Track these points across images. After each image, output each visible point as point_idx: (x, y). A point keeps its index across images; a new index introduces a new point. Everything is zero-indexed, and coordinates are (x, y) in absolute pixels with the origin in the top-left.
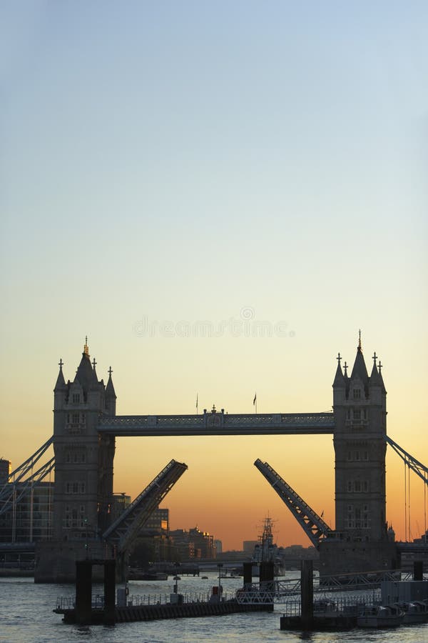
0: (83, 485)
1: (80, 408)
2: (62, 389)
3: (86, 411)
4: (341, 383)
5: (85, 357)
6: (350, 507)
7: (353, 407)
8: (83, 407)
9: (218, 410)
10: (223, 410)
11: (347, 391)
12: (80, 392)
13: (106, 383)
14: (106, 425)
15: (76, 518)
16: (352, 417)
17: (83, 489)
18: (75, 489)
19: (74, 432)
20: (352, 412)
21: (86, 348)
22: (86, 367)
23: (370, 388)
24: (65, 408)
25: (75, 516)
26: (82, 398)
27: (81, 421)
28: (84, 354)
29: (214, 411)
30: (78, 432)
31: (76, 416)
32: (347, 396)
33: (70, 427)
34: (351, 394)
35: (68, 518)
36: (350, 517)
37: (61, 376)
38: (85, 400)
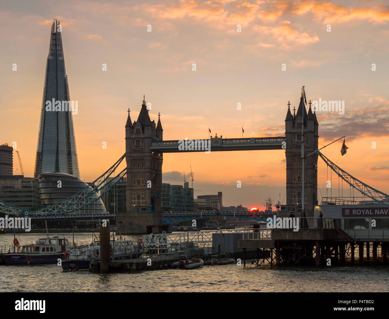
0: (143, 181)
1: (140, 136)
2: (129, 126)
3: (144, 138)
4: (290, 119)
5: (144, 107)
6: (295, 191)
7: (296, 133)
8: (142, 136)
9: (219, 136)
10: (221, 136)
11: (294, 123)
12: (139, 127)
14: (155, 146)
15: (139, 200)
16: (296, 139)
17: (143, 183)
18: (139, 183)
19: (137, 151)
20: (296, 136)
21: (144, 102)
22: (144, 111)
23: (307, 122)
24: (132, 137)
25: (139, 199)
26: (141, 131)
27: (141, 144)
28: (143, 105)
29: (216, 137)
30: (139, 151)
31: (138, 141)
32: (294, 126)
33: (135, 147)
34: (296, 125)
35: (134, 199)
36: (295, 198)
37: (129, 119)
38: (143, 132)
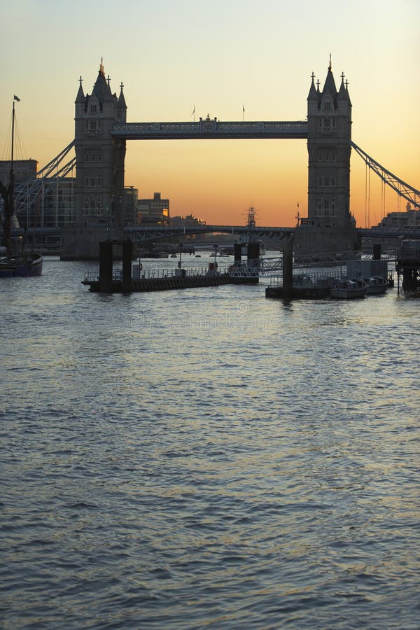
0: (99, 180)
1: (96, 116)
2: (82, 101)
3: (102, 119)
4: (314, 97)
5: (101, 74)
6: (320, 200)
7: (324, 117)
8: (99, 115)
9: (212, 118)
10: (216, 118)
11: (319, 104)
12: (96, 103)
13: (118, 96)
14: (118, 131)
16: (323, 125)
17: (99, 183)
18: (93, 184)
19: (92, 137)
20: (323, 121)
21: (102, 67)
22: (102, 82)
23: (338, 102)
24: (85, 117)
25: (93, 206)
26: (98, 108)
27: (97, 128)
28: (100, 72)
29: (208, 119)
30: (95, 137)
31: (93, 124)
32: (319, 107)
33: (89, 132)
34: (322, 106)
35: (87, 207)
36: (320, 208)
37: (81, 90)
38: (101, 110)
